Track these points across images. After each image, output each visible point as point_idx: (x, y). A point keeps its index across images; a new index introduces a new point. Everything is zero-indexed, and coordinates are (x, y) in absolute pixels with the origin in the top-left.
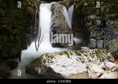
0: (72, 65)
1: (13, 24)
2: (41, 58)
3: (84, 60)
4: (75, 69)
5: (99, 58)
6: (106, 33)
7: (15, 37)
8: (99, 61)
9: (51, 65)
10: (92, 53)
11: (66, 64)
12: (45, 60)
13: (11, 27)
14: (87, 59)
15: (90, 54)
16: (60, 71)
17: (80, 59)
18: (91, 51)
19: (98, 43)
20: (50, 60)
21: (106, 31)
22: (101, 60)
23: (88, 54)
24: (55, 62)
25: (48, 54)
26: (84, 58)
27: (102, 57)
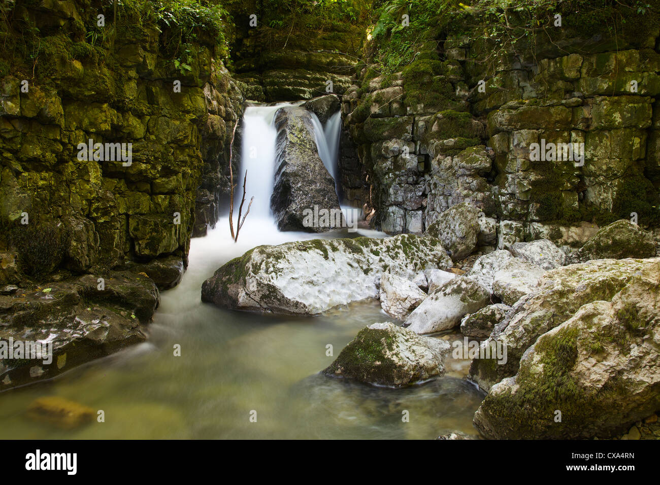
0: (334, 280)
1: (166, 162)
2: (247, 257)
3: (369, 266)
4: (344, 291)
5: (412, 259)
6: (431, 191)
7: (171, 199)
8: (411, 267)
9: (275, 278)
10: (391, 246)
11: (318, 275)
12: (256, 263)
13: (160, 169)
14: (377, 261)
15: (388, 247)
16: (299, 296)
17: (358, 262)
18: (389, 240)
19: (408, 218)
20: (271, 265)
21: (432, 186)
22: (416, 265)
23: (381, 248)
24: (287, 270)
25: (265, 247)
26: (371, 261)
27: (420, 258)
